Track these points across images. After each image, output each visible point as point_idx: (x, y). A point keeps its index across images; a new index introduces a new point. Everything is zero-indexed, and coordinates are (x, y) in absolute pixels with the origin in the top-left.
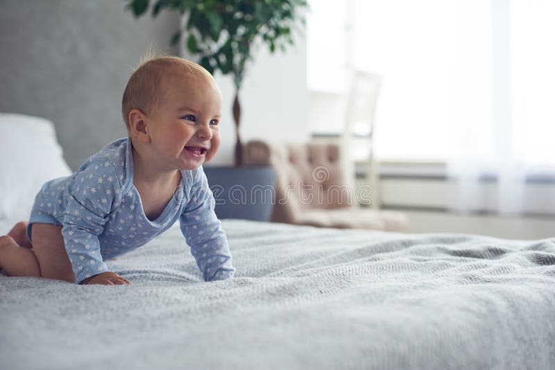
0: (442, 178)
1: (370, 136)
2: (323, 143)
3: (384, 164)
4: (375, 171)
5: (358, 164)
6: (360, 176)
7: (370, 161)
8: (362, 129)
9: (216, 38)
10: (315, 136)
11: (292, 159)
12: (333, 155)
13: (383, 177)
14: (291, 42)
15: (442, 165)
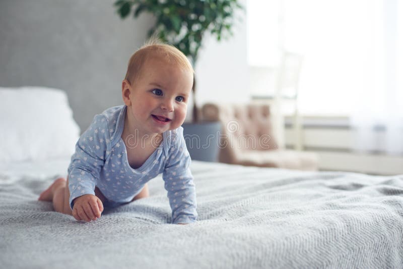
0: (346, 128)
1: (295, 97)
2: (259, 103)
3: (306, 118)
4: (299, 123)
5: (286, 118)
6: (288, 126)
7: (295, 116)
8: (289, 92)
9: (178, 32)
10: (255, 98)
11: (237, 115)
12: (266, 112)
13: (306, 127)
14: (232, 34)
15: (347, 118)
